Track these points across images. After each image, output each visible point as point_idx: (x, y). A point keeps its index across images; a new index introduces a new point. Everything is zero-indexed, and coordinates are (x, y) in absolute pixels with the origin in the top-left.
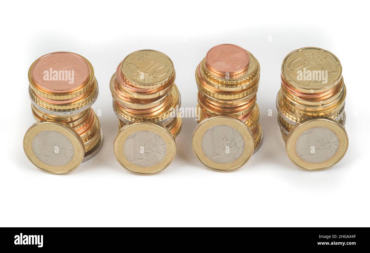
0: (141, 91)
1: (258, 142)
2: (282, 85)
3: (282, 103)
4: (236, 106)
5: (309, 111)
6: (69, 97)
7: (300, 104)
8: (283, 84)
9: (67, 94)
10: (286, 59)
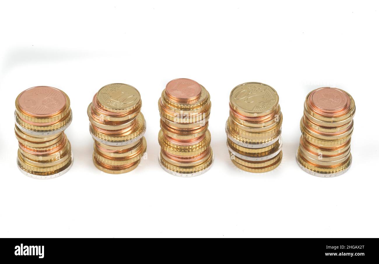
0: (113, 115)
1: (210, 162)
2: (230, 113)
3: (231, 128)
4: (192, 130)
5: (254, 132)
6: (50, 120)
7: (246, 126)
8: (231, 111)
9: (48, 118)
10: (233, 92)
